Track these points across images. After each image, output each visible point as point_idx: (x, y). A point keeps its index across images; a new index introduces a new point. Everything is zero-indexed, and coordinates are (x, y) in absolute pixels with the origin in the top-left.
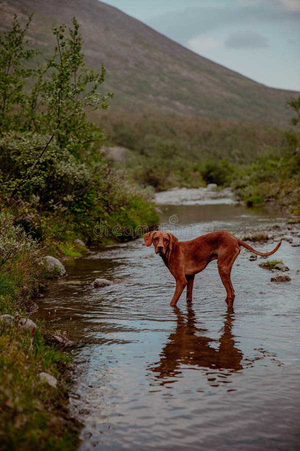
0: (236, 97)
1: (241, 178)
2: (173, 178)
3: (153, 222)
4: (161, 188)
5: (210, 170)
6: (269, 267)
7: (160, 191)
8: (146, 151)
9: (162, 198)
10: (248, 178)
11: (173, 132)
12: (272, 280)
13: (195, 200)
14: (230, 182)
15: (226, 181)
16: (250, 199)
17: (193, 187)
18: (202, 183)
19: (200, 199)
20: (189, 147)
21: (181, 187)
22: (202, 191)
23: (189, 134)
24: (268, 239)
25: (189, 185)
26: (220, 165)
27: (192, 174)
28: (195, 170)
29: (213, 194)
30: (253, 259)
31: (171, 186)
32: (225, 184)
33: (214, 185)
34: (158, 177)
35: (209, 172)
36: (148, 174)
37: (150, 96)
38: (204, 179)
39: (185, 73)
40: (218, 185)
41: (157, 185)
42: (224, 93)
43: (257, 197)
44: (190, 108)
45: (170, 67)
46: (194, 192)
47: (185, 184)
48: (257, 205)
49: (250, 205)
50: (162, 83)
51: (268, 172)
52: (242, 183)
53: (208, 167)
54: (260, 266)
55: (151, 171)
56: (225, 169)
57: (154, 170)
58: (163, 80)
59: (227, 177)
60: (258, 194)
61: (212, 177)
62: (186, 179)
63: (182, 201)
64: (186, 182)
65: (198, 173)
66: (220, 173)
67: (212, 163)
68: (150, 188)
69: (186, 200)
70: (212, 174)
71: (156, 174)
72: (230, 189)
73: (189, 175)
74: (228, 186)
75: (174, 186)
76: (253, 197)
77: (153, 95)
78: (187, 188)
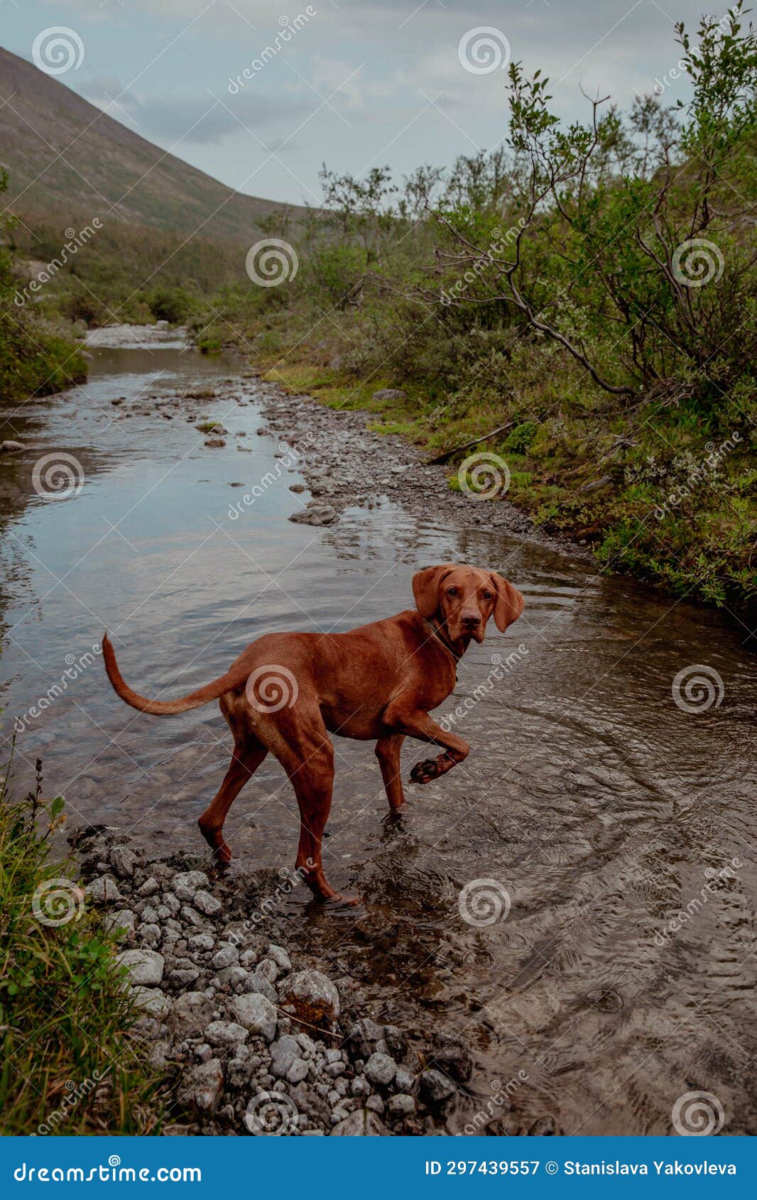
0: (197, 203)
1: (199, 314)
2: (112, 311)
3: (80, 372)
4: (97, 323)
5: (161, 301)
6: (205, 429)
7: (95, 326)
8: (78, 269)
9: (95, 338)
10: (207, 314)
11: (113, 244)
12: (206, 444)
13: (138, 342)
14: (186, 319)
15: (181, 317)
16: (205, 344)
17: (138, 323)
18: (152, 318)
19: (144, 342)
20: (136, 267)
21: (124, 322)
22: (148, 330)
23: (135, 249)
24: (214, 396)
25: (133, 321)
26: (174, 295)
27: (138, 305)
28: (141, 301)
29: (163, 333)
30: (191, 419)
31: (110, 321)
32: (179, 321)
33: (166, 322)
34: (94, 309)
35: (160, 304)
36: (78, 304)
37: (83, 193)
38: (153, 313)
39: (129, 166)
40: (170, 322)
41: (91, 319)
42: (182, 197)
43: (215, 342)
44: (137, 213)
45: (109, 154)
46: (140, 330)
47: (128, 319)
48: (213, 352)
49: (204, 351)
50: (99, 176)
51: (232, 309)
52: (199, 321)
53: (158, 297)
54: (197, 428)
55: (83, 299)
56: (181, 301)
57: (87, 299)
58: (99, 172)
59: (183, 312)
60: (216, 339)
61: (165, 312)
62: (129, 312)
63: (121, 343)
64: (129, 317)
65: (145, 305)
66: (174, 306)
67: (164, 291)
68: (81, 324)
69: (126, 341)
70: (163, 306)
71: (88, 305)
72: (185, 327)
73: (134, 307)
74: (183, 324)
75: (115, 321)
76: (208, 342)
77: (86, 192)
78: (131, 324)
